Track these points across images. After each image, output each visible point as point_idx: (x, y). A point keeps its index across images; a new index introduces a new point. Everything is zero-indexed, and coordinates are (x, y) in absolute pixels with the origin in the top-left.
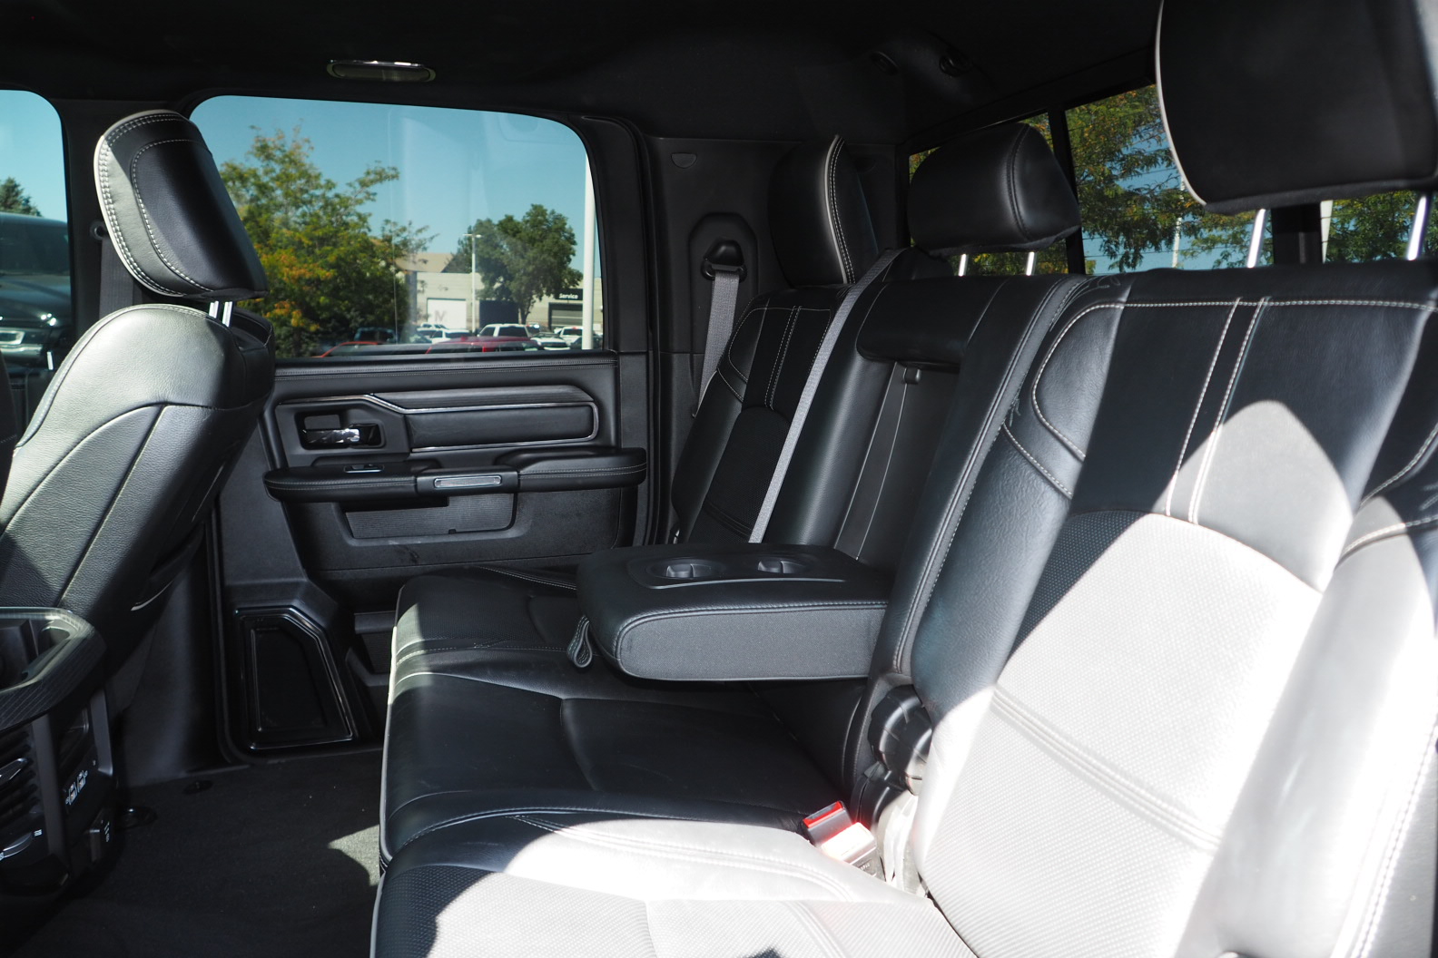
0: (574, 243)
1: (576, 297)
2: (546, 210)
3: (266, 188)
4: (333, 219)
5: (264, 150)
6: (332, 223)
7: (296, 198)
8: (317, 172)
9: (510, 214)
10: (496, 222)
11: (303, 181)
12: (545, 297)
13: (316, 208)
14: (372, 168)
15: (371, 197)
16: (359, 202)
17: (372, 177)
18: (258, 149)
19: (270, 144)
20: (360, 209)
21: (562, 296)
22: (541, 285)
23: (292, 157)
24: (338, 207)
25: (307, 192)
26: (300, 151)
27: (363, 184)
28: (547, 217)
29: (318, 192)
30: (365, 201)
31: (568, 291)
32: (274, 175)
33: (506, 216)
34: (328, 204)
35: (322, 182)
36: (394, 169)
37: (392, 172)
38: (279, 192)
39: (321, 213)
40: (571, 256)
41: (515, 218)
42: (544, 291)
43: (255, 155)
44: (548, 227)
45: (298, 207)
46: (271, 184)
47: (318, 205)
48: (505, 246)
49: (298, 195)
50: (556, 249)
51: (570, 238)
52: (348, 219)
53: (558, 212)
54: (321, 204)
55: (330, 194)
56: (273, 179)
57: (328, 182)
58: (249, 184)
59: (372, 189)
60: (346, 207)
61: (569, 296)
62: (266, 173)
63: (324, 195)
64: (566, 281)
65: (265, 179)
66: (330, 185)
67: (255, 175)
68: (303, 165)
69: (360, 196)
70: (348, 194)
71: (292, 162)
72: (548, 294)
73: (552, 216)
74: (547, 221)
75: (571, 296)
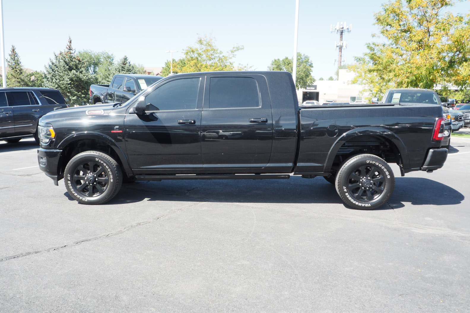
0: (312, 67)
1: (314, 88)
2: (301, 54)
3: (200, 55)
4: (222, 64)
5: (201, 42)
6: (221, 65)
7: (210, 58)
8: (217, 48)
9: (287, 56)
10: (281, 60)
11: (212, 52)
12: (300, 89)
13: (216, 61)
14: (235, 46)
15: (235, 56)
16: (231, 58)
17: (235, 49)
18: (198, 41)
19: (202, 40)
20: (231, 61)
21: (308, 88)
22: (299, 84)
23: (209, 43)
24: (223, 60)
25: (213, 55)
26: (212, 41)
27: (232, 52)
28: (302, 57)
29: (217, 55)
30: (232, 58)
31: (309, 86)
32: (203, 50)
33: (285, 57)
34: (220, 59)
35: (219, 52)
36: (243, 46)
37: (242, 47)
38: (204, 55)
39: (218, 62)
40: (311, 72)
41: (288, 58)
42: (300, 87)
43: (197, 43)
44: (302, 61)
45: (210, 60)
46: (202, 53)
47: (217, 60)
48: (284, 69)
49: (211, 56)
50: (305, 70)
51: (311, 65)
52: (227, 64)
53: (306, 55)
54: (218, 59)
55: (221, 56)
56: (203, 51)
57: (221, 51)
58: (195, 53)
59: (235, 53)
60: (226, 60)
61: (311, 88)
62: (201, 49)
63: (219, 57)
64: (309, 82)
65: (200, 51)
66: (221, 53)
67: (197, 50)
68: (213, 46)
69: (231, 56)
70: (227, 55)
71: (210, 45)
72: (301, 88)
73: (304, 57)
74: (301, 58)
75: (312, 88)
